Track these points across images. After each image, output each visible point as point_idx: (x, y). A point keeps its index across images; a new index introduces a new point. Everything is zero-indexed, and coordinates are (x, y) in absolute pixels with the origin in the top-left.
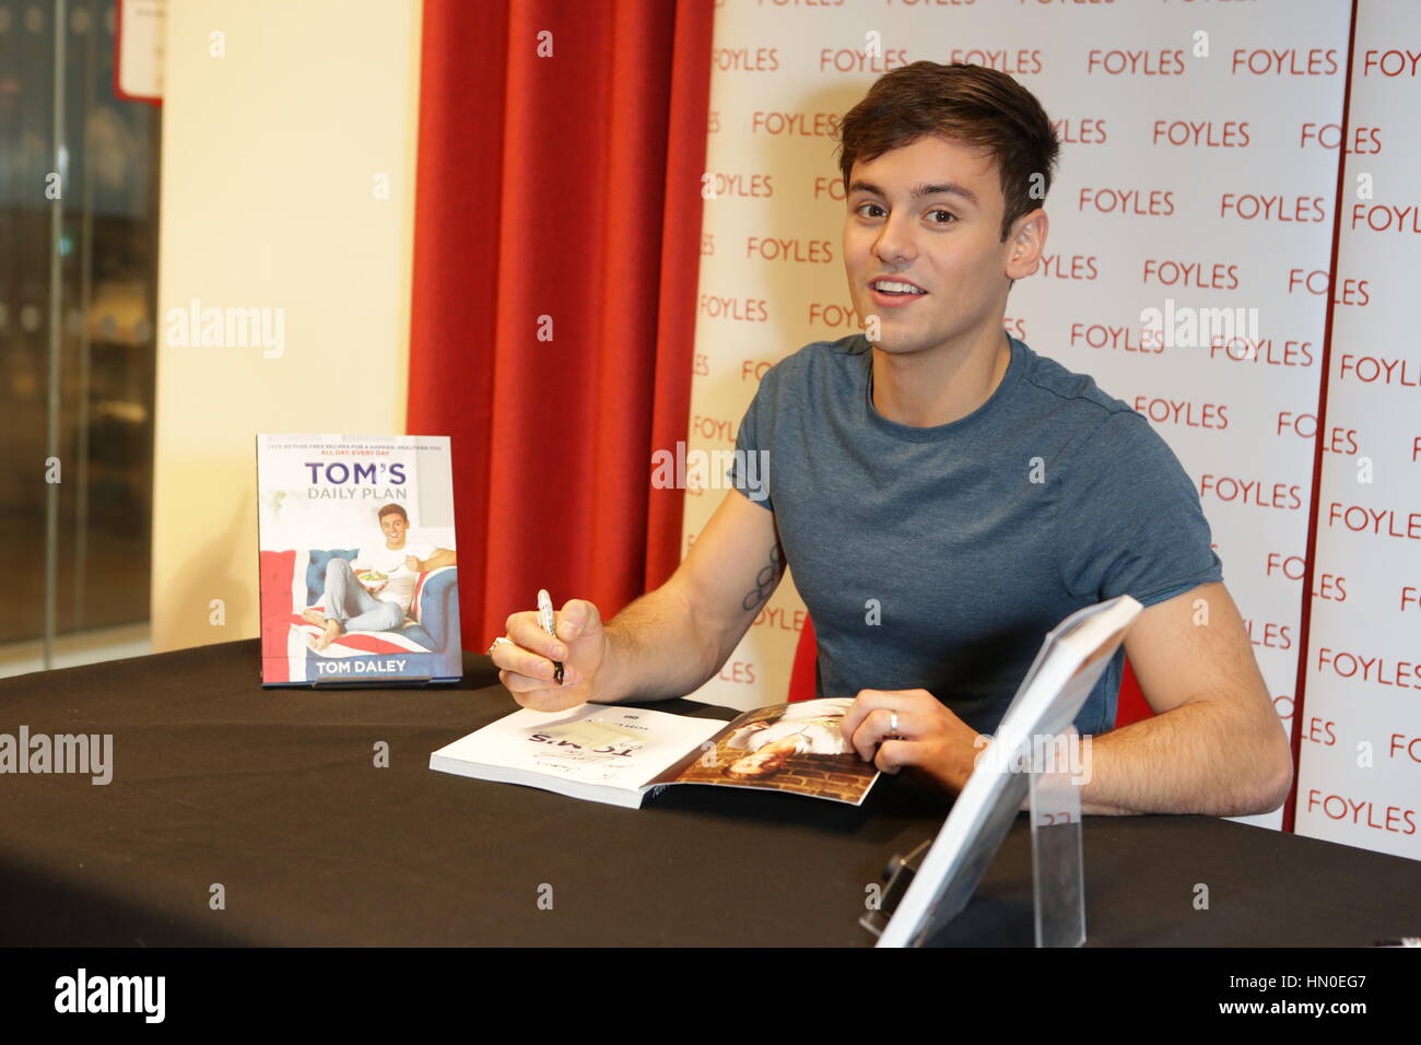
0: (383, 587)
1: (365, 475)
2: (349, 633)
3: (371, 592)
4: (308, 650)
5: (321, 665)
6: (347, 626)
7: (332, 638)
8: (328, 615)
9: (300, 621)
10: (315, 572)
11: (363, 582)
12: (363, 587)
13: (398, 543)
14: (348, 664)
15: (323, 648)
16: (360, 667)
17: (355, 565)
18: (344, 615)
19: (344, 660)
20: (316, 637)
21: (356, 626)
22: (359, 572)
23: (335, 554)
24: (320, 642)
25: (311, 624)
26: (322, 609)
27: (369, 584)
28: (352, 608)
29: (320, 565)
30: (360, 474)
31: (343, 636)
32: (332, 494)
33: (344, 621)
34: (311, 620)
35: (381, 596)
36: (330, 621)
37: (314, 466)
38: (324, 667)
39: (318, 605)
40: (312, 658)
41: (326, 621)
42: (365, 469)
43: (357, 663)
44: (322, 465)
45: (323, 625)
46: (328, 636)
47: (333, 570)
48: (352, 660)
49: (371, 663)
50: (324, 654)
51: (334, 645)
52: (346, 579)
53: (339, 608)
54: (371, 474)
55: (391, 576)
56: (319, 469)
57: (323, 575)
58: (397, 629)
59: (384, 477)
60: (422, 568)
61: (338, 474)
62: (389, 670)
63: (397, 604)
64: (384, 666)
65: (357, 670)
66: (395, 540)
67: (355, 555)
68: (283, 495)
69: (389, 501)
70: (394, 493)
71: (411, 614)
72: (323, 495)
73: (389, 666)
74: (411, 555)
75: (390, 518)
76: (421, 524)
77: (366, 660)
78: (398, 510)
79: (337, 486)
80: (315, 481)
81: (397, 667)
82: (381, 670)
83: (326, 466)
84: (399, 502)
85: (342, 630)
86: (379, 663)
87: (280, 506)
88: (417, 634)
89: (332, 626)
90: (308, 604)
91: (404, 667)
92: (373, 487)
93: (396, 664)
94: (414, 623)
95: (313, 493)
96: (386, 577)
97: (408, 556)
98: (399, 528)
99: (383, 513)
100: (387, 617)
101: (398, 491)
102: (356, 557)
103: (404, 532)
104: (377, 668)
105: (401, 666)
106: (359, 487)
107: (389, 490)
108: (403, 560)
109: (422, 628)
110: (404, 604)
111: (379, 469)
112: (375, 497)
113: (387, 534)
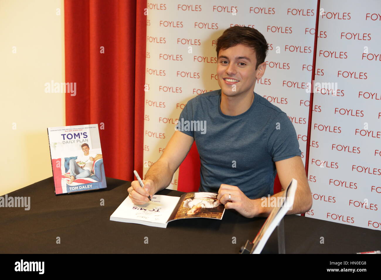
0: (84, 166)
1: (77, 136)
2: (77, 179)
3: (82, 167)
4: (67, 184)
5: (70, 188)
6: (76, 177)
7: (73, 180)
8: (71, 174)
9: (64, 177)
10: (67, 163)
11: (79, 165)
12: (79, 166)
13: (87, 154)
14: (77, 187)
15: (71, 183)
16: (81, 188)
17: (77, 161)
18: (75, 174)
19: (76, 186)
20: (69, 181)
21: (79, 177)
22: (78, 162)
23: (71, 158)
24: (70, 182)
25: (67, 177)
26: (69, 173)
27: (81, 165)
28: (77, 172)
29: (67, 162)
30: (76, 136)
31: (76, 180)
32: (69, 142)
33: (75, 176)
34: (67, 176)
35: (84, 168)
36: (72, 176)
37: (64, 135)
38: (71, 188)
39: (68, 172)
40: (68, 186)
41: (71, 176)
42: (77, 135)
43: (80, 187)
44: (65, 135)
45: (70, 177)
46: (72, 180)
47: (71, 162)
48: (78, 186)
49: (83, 186)
50: (71, 185)
51: (73, 183)
52: (75, 165)
53: (74, 173)
54: (78, 136)
55: (86, 163)
56: (65, 136)
57: (69, 164)
58: (89, 177)
59: (82, 136)
60: (94, 160)
61: (70, 136)
62: (88, 188)
63: (88, 170)
64: (87, 187)
65: (80, 189)
66: (86, 153)
67: (76, 158)
68: (56, 144)
69: (84, 143)
70: (85, 141)
71: (92, 172)
72: (67, 143)
73: (88, 187)
74: (91, 157)
75: (85, 147)
76: (93, 148)
77: (82, 185)
78: (86, 145)
79: (70, 140)
80: (64, 139)
81: (90, 187)
82: (86, 188)
83: (67, 135)
84: (86, 143)
85: (75, 178)
86: (85, 186)
87: (56, 147)
88: (95, 177)
89: (72, 177)
90: (66, 172)
91: (92, 187)
92: (79, 139)
93: (90, 186)
94: (93, 175)
95: (64, 142)
96: (85, 163)
97: (90, 157)
98: (87, 150)
99: (83, 146)
100: (86, 174)
101: (86, 140)
102: (77, 159)
103: (88, 150)
104: (85, 187)
105: (91, 186)
106: (76, 140)
107: (83, 140)
108: (89, 158)
109: (95, 176)
110: (90, 170)
111: (80, 134)
112: (80, 142)
113: (84, 152)
